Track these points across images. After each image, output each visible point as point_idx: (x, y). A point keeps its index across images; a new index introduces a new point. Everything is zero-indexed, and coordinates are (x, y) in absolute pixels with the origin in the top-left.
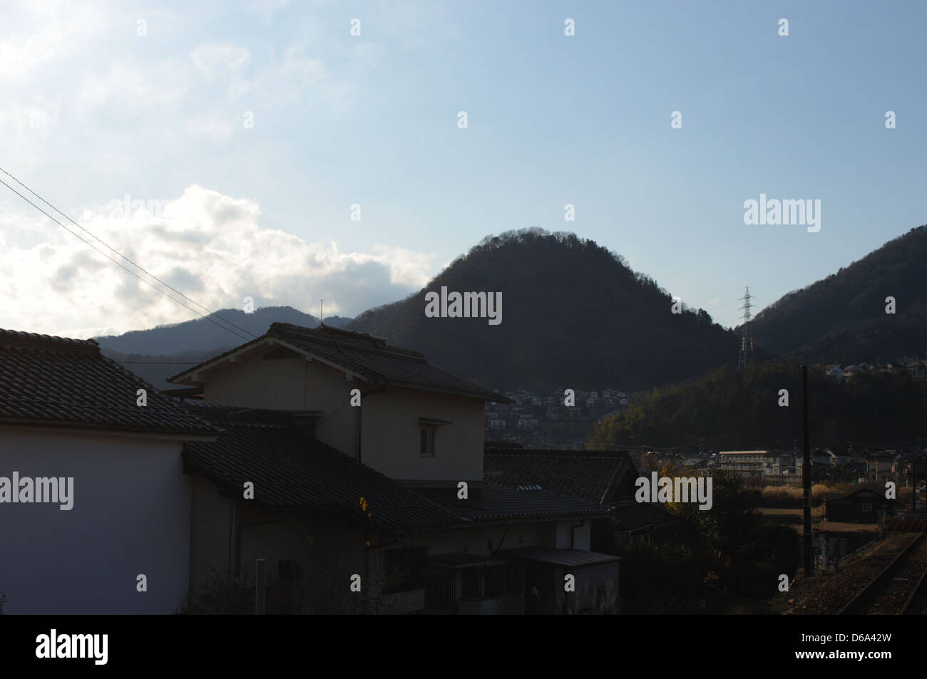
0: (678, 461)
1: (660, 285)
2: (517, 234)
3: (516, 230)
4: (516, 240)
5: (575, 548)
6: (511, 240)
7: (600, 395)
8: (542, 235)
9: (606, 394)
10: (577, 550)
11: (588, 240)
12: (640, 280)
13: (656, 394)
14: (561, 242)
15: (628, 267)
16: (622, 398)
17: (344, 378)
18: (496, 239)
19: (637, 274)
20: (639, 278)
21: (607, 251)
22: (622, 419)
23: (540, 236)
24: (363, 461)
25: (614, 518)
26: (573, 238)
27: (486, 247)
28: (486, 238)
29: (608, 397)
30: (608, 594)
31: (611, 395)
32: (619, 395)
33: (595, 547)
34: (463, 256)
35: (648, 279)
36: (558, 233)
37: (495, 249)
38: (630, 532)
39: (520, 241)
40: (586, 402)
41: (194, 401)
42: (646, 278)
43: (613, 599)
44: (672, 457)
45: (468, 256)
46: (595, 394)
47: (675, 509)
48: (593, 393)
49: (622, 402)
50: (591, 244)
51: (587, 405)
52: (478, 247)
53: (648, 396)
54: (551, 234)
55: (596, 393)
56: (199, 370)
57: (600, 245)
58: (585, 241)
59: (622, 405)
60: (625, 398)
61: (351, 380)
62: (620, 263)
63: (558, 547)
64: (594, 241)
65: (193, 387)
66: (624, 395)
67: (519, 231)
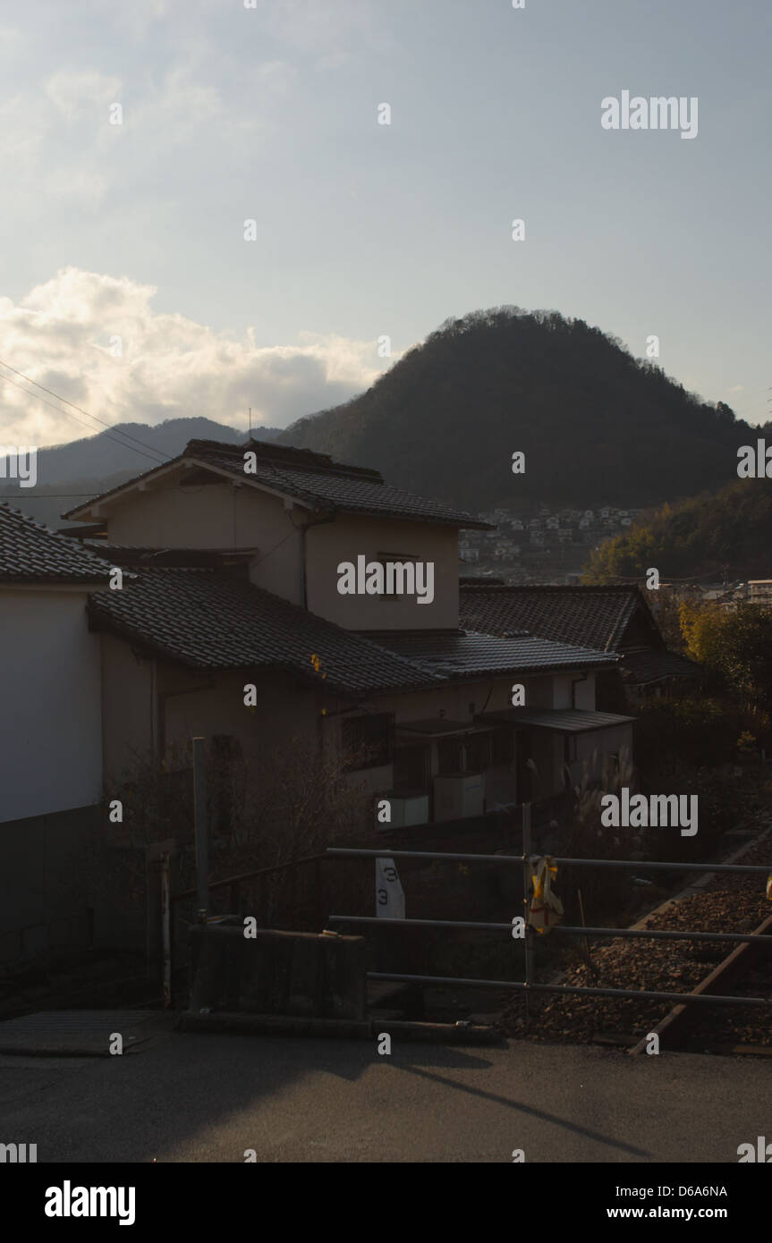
0: (697, 594)
1: (668, 374)
2: (485, 315)
3: (484, 310)
4: (485, 323)
5: (577, 707)
6: (478, 324)
7: (597, 515)
8: (518, 315)
9: (605, 513)
10: (581, 711)
11: (575, 319)
12: (643, 368)
13: (667, 511)
14: (541, 322)
15: (628, 352)
16: (624, 517)
17: (283, 506)
18: (459, 323)
19: (639, 361)
20: (641, 365)
21: (600, 332)
22: (625, 543)
23: (515, 317)
24: (311, 608)
25: (622, 669)
26: (556, 318)
27: (447, 332)
28: (447, 322)
29: (607, 516)
30: (623, 764)
31: (610, 514)
32: (620, 513)
33: (602, 706)
34: (420, 345)
35: (653, 366)
36: (538, 312)
37: (458, 335)
38: (643, 684)
39: (490, 323)
40: (579, 523)
41: (96, 541)
42: (651, 365)
43: (629, 772)
44: (688, 590)
45: (425, 345)
46: (589, 514)
47: (698, 654)
48: (588, 511)
49: (624, 522)
50: (580, 325)
51: (580, 528)
52: (438, 333)
53: (657, 514)
54: (529, 313)
55: (591, 513)
56: (99, 503)
57: (591, 325)
58: (572, 321)
59: (625, 527)
60: (629, 517)
61: (291, 508)
62: (617, 347)
63: (556, 707)
64: (583, 320)
65: (94, 524)
66: (626, 514)
67: (489, 311)
